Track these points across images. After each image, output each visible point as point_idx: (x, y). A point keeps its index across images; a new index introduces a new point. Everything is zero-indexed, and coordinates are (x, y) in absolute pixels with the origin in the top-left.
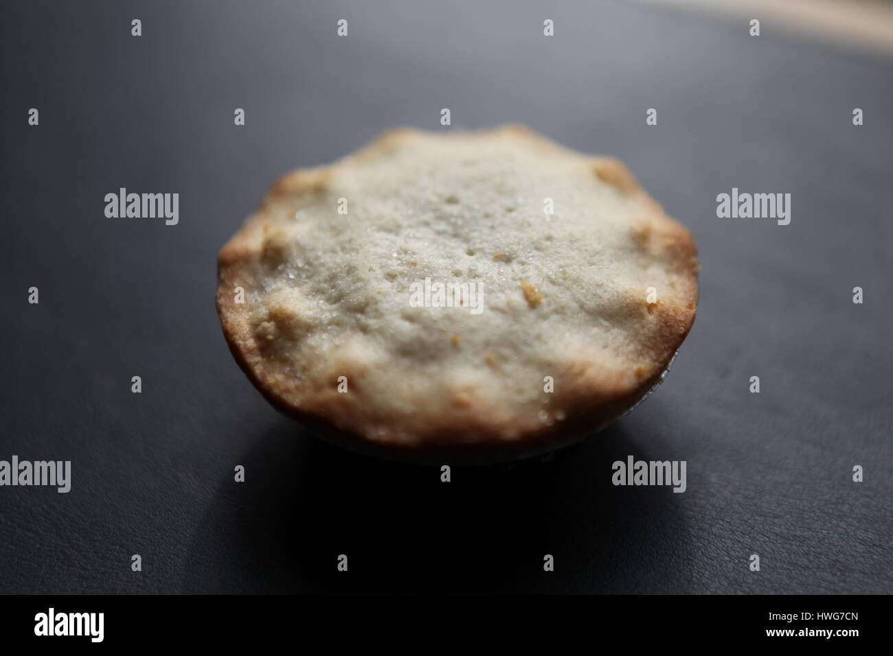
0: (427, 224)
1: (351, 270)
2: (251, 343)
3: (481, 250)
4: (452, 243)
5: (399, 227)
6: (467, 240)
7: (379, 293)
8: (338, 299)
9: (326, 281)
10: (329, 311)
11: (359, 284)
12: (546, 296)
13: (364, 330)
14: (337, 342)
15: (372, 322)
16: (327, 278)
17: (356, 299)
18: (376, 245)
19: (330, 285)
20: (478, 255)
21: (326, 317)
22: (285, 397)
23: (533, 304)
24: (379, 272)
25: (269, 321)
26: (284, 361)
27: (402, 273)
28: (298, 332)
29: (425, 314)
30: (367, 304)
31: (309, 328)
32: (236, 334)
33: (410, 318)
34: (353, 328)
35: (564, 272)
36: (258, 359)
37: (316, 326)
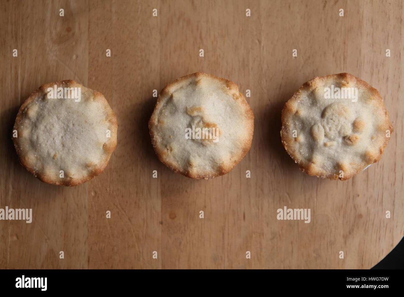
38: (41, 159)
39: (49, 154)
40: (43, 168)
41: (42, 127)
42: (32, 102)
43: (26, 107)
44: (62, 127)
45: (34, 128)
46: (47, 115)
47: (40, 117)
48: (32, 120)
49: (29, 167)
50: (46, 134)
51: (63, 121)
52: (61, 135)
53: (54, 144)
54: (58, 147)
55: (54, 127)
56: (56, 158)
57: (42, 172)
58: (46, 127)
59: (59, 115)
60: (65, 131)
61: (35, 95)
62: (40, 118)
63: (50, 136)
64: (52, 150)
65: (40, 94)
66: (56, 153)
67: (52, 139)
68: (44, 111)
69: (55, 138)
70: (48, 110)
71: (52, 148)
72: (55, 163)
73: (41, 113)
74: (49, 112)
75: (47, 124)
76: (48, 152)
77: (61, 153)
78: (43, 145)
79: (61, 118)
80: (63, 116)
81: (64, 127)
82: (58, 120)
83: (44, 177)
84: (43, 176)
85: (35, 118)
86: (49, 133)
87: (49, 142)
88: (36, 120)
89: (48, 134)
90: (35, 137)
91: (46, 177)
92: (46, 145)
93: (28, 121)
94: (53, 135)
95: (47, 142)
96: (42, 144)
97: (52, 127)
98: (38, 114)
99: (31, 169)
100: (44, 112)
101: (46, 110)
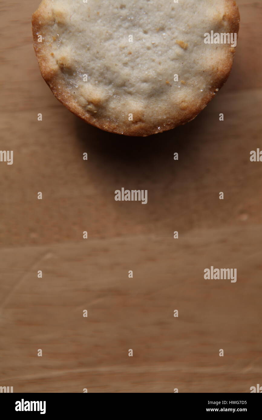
0: (120, 26)
1: (108, 69)
2: (87, 115)
3: (150, 29)
4: (136, 30)
5: (111, 35)
6: (140, 26)
7: (127, 75)
8: (110, 83)
9: (100, 76)
10: (110, 89)
11: (115, 74)
12: (188, 41)
13: (130, 93)
14: (122, 102)
15: (131, 89)
16: (99, 75)
17: (119, 81)
18: (109, 51)
19: (102, 77)
20: (150, 33)
21: (111, 93)
22: (115, 131)
23: (185, 49)
24: (120, 65)
25: (89, 105)
26: (105, 117)
27: (129, 61)
28: (104, 105)
29: (150, 77)
30: (125, 82)
31: (107, 101)
32: (79, 113)
33: (145, 81)
34: (125, 94)
35: (188, 25)
36: (94, 120)
37: (109, 98)
38: (186, 75)
39: (177, 58)
40: (203, 73)
41: (125, 72)
42: (75, 97)
43: (84, 107)
44: (125, 32)
45: (126, 88)
46: (101, 61)
47: (106, 76)
48: (112, 95)
49: (198, 103)
50: (138, 64)
51: (114, 29)
52: (141, 34)
53: (159, 48)
54: (164, 39)
55: (127, 47)
56: (186, 44)
57: (210, 75)
58: (125, 64)
59: (103, 37)
60: (134, 25)
61: (62, 93)
62: (108, 75)
63: (142, 55)
64: (170, 51)
65: (60, 81)
66: (176, 44)
67: (150, 51)
68: (93, 69)
69: (148, 44)
70: (93, 60)
71: (166, 51)
72: (195, 48)
73: (97, 74)
74: (97, 58)
75: (119, 61)
76: (173, 60)
77: (176, 34)
78: (160, 68)
79: (109, 31)
80: (104, 28)
81: (127, 28)
82: (113, 39)
83: (221, 71)
84: (219, 73)
85: (107, 88)
86: (138, 57)
87: (155, 57)
88: (111, 86)
89: (138, 60)
90: (145, 86)
91: (220, 67)
92: (160, 64)
93: (112, 103)
94: (142, 50)
95: (153, 61)
96: (158, 70)
97: (126, 51)
98: (100, 82)
99: (202, 99)
100: (97, 68)
101: (92, 65)
